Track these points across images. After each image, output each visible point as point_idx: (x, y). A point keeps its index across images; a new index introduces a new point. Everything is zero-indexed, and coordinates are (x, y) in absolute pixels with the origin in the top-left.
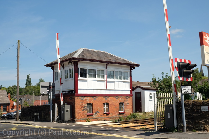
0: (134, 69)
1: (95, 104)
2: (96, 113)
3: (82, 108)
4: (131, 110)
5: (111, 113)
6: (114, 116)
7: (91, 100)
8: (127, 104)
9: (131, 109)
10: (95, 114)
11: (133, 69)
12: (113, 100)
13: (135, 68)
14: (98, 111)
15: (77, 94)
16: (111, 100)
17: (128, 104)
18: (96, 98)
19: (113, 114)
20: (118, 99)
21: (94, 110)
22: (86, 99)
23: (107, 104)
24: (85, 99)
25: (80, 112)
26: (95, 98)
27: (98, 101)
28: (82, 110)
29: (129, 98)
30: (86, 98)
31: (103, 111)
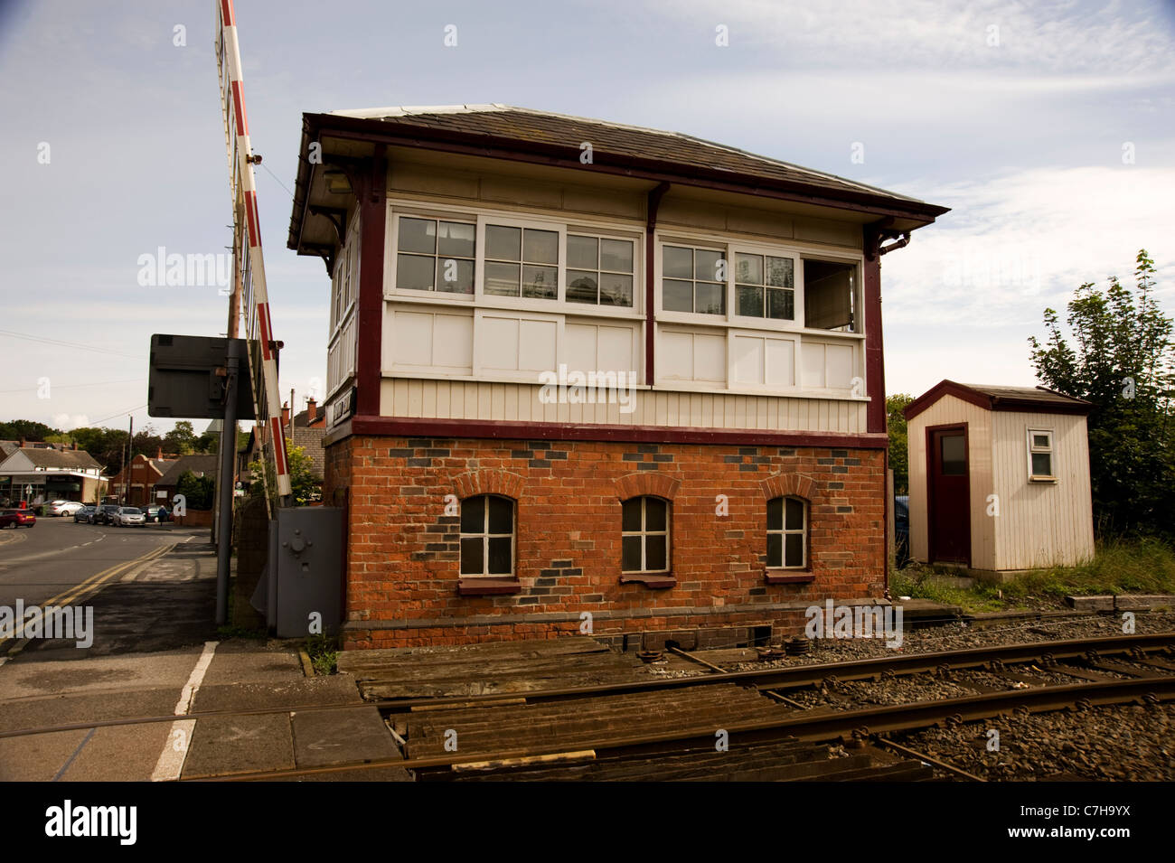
0: (902, 244)
1: (541, 501)
2: (544, 573)
3: (413, 529)
4: (866, 557)
5: (694, 577)
6: (719, 603)
7: (503, 469)
8: (841, 509)
9: (872, 549)
10: (540, 582)
11: (892, 248)
12: (715, 477)
13: (907, 237)
14: (569, 564)
15: (372, 419)
16: (689, 476)
17: (849, 509)
18: (551, 455)
19: (708, 587)
20: (755, 468)
21: (533, 553)
22: (462, 464)
23: (659, 507)
24: (448, 463)
25: (389, 568)
26: (540, 454)
27: (574, 483)
28: (410, 548)
29: (857, 462)
30: (456, 454)
31: (617, 559)
